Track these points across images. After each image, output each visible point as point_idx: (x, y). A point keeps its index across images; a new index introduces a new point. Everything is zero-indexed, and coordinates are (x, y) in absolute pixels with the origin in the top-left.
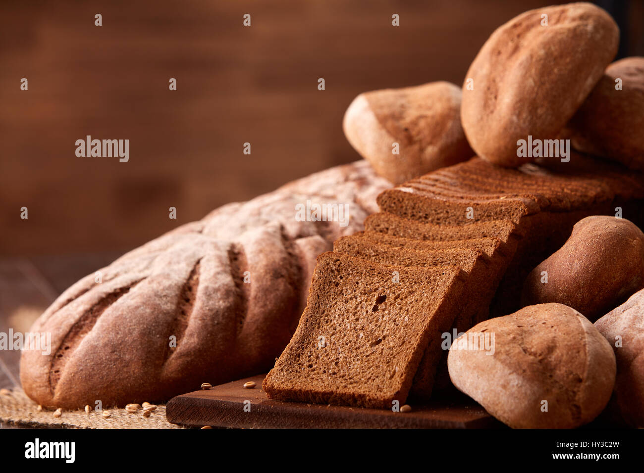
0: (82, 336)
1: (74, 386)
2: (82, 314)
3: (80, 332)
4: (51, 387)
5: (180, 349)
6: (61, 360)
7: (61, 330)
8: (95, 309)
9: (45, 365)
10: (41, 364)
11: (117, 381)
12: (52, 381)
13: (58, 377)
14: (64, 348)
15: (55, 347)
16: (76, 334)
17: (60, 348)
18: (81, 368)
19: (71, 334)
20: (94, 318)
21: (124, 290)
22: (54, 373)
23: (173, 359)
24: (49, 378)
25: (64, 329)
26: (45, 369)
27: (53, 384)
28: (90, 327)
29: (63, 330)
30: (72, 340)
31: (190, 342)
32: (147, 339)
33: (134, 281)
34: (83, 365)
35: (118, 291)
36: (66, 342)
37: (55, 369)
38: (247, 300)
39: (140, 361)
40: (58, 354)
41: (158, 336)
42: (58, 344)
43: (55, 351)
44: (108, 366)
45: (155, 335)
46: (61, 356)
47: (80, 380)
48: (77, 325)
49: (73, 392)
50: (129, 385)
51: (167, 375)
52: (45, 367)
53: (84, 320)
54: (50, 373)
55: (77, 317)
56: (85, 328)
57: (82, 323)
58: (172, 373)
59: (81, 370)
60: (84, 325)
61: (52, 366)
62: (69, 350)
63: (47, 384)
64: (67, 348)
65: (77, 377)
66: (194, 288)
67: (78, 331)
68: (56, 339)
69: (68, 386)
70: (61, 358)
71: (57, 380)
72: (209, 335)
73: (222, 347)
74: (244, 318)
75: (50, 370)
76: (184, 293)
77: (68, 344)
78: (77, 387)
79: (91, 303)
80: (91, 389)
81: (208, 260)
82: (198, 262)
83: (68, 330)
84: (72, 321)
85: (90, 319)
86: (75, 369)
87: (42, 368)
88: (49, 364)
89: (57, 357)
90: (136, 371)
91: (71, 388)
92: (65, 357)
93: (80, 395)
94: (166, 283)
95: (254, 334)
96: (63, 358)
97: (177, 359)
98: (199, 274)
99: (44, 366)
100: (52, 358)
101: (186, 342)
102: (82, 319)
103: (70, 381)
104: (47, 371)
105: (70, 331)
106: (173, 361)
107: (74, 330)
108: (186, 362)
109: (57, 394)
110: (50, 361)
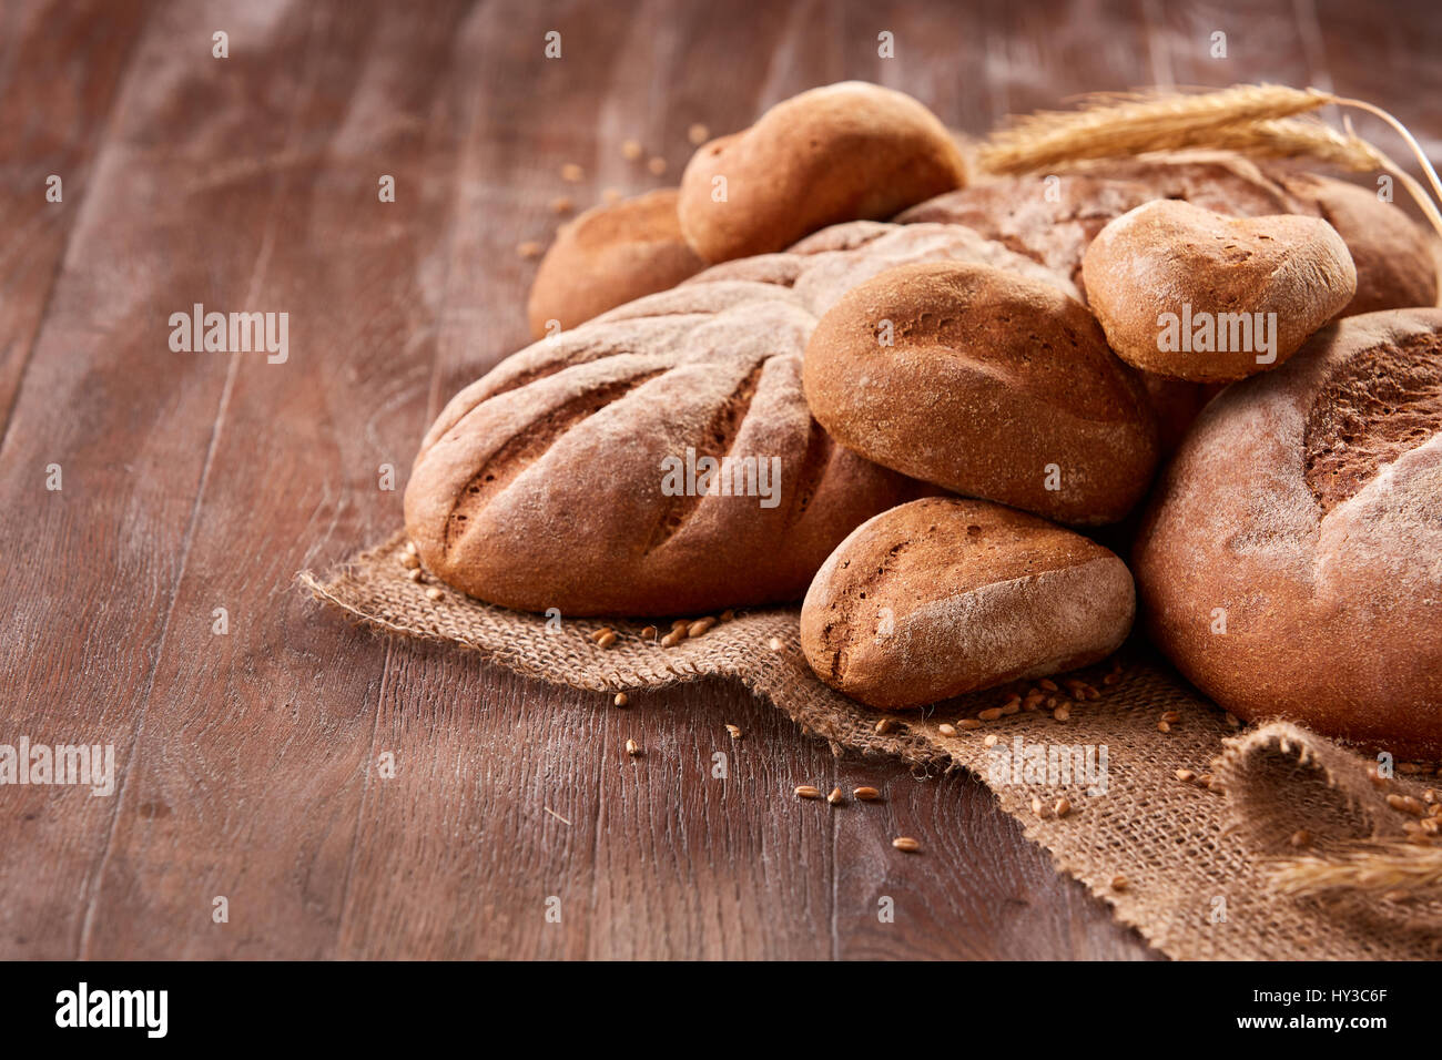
0: (522, 461)
1: (484, 556)
2: (531, 420)
3: (521, 454)
4: (446, 542)
5: (684, 533)
6: (474, 499)
7: (488, 443)
8: (557, 414)
9: (447, 500)
10: (440, 496)
11: (558, 567)
12: (450, 534)
13: (461, 528)
14: (485, 477)
15: (469, 472)
16: (513, 455)
17: (478, 476)
18: (503, 529)
19: (504, 454)
20: (551, 432)
21: (618, 389)
22: (456, 518)
23: (667, 547)
24: (447, 526)
25: (495, 440)
26: (443, 508)
27: (450, 539)
28: (540, 450)
29: (492, 443)
30: (503, 465)
31: (704, 522)
32: (626, 504)
33: (639, 372)
34: (508, 524)
35: (607, 387)
36: (492, 467)
37: (460, 512)
38: (825, 462)
39: (607, 541)
40: (473, 486)
41: (649, 501)
42: (476, 467)
43: (469, 480)
44: (547, 537)
45: (643, 499)
46: (476, 490)
47: (495, 551)
48: (517, 438)
49: (480, 566)
50: (578, 579)
51: (650, 573)
52: (445, 505)
53: (533, 432)
54: (451, 517)
55: (523, 423)
56: (530, 447)
57: (529, 436)
58: (660, 571)
59: (502, 533)
60: (530, 440)
61: (457, 505)
62: (492, 483)
63: (441, 535)
64: (490, 478)
65: (492, 542)
66: (740, 415)
67: (518, 451)
68: (476, 458)
69: (474, 554)
70: (475, 494)
71: (459, 532)
72: (739, 517)
73: (757, 541)
74: (812, 493)
75: (451, 512)
76: (718, 424)
77: (494, 472)
78: (489, 559)
79: (551, 401)
80: (511, 569)
81: (778, 367)
82: (760, 364)
83: (500, 445)
84: (512, 429)
85: (543, 433)
86: (492, 529)
87: (440, 506)
88: (452, 501)
89: (468, 492)
90: (594, 557)
91: (478, 559)
92: (483, 495)
93: (491, 574)
94: (692, 399)
95: (823, 526)
96: (479, 494)
97: (673, 549)
98: (755, 391)
99: (443, 502)
100: (459, 492)
101: (697, 521)
102: (530, 429)
103: (479, 547)
104: (445, 512)
105: (504, 447)
106: (667, 551)
107: (510, 447)
108: (688, 559)
109: (455, 558)
110: (456, 495)
